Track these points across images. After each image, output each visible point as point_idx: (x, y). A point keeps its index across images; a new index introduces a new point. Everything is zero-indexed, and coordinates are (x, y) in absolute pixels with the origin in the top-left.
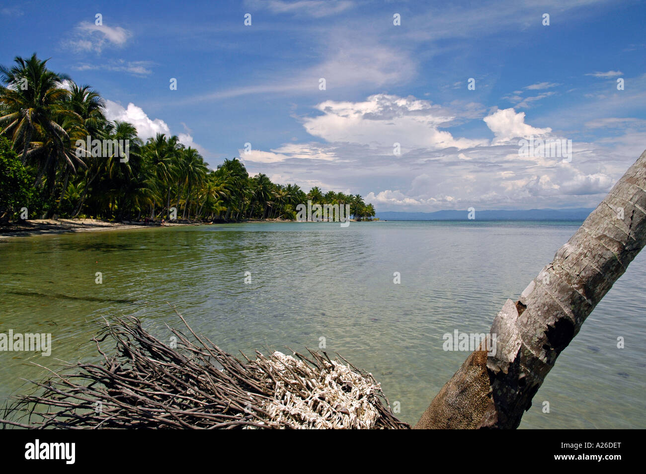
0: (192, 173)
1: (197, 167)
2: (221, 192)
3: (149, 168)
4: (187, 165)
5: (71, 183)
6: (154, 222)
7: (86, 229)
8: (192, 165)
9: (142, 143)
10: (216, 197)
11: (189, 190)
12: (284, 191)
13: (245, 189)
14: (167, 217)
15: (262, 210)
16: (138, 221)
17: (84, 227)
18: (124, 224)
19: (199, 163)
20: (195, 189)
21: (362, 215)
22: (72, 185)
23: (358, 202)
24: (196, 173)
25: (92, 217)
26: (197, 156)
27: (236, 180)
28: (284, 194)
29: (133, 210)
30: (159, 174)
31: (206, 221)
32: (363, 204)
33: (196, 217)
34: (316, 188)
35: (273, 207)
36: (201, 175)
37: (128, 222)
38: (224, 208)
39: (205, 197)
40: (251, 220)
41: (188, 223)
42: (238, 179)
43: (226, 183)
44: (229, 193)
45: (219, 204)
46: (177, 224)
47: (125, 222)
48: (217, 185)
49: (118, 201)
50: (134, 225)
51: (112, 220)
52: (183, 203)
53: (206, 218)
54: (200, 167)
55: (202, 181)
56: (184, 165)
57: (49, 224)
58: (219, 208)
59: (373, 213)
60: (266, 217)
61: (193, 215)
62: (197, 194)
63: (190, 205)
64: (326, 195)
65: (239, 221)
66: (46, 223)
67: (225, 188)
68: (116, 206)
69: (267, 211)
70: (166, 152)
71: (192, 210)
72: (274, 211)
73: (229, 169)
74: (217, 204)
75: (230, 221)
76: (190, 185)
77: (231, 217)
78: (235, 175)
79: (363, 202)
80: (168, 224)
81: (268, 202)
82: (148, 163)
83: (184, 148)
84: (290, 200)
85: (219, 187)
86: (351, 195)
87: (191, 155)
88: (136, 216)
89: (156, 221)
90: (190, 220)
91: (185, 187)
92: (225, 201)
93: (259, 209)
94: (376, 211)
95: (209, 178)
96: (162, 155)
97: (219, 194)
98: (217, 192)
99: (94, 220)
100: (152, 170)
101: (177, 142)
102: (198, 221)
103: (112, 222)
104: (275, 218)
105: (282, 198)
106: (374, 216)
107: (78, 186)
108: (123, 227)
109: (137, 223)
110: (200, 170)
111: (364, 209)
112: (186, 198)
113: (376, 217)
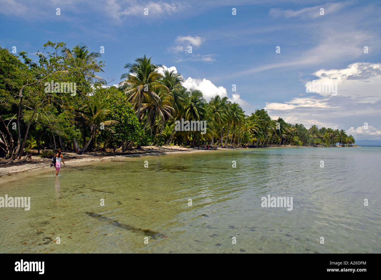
0: (236, 118)
1: (239, 114)
2: (253, 129)
3: (210, 116)
4: (233, 113)
5: (167, 125)
6: (213, 148)
7: (172, 152)
8: (236, 113)
9: (206, 101)
10: (251, 132)
11: (234, 128)
12: (294, 128)
13: (268, 127)
14: (221, 144)
15: (279, 139)
16: (203, 147)
17: (171, 151)
18: (195, 149)
19: (240, 112)
20: (237, 128)
21: (346, 143)
22: (168, 126)
23: (343, 134)
24: (238, 118)
25: (177, 145)
26: (239, 107)
27: (263, 122)
28: (293, 129)
29: (201, 140)
30: (216, 120)
31: (244, 147)
32: (345, 136)
33: (239, 144)
34: (315, 126)
35: (286, 138)
36: (241, 119)
37: (197, 148)
38: (255, 139)
39: (244, 132)
40: (273, 146)
41: (233, 148)
42: (264, 121)
43: (256, 123)
44: (258, 130)
45: (252, 136)
46: (227, 149)
47: (196, 148)
48: (251, 125)
49: (192, 135)
50: (200, 149)
51: (188, 146)
52: (231, 136)
53: (244, 144)
54: (240, 115)
55: (242, 123)
56: (231, 113)
57: (153, 149)
58: (252, 139)
59: (353, 141)
60: (282, 144)
61: (236, 143)
62: (239, 130)
63: (235, 137)
64: (320, 130)
65: (265, 146)
66: (151, 148)
67: (256, 126)
68: (192, 138)
69: (283, 140)
70: (220, 106)
71: (236, 140)
72: (287, 140)
73: (258, 115)
74: (251, 136)
75: (259, 147)
76: (234, 125)
77: (260, 144)
78: (262, 119)
79: (346, 134)
80: (221, 149)
81: (283, 135)
82: (210, 113)
83: (231, 103)
84: (297, 134)
85: (252, 126)
86: (337, 130)
87: (235, 107)
88: (203, 144)
89: (214, 147)
90: (235, 146)
91: (232, 126)
92: (256, 134)
93: (278, 139)
94: (355, 140)
95: (246, 121)
96: (217, 108)
97: (252, 130)
98: (251, 129)
99: (178, 146)
100: (211, 117)
101: (227, 100)
102: (240, 147)
103: (188, 147)
104: (288, 145)
105: (292, 132)
106: (354, 143)
107: (171, 126)
108: (194, 151)
109: (202, 148)
110: (240, 116)
111: (347, 139)
112: (232, 133)
113: (355, 144)
